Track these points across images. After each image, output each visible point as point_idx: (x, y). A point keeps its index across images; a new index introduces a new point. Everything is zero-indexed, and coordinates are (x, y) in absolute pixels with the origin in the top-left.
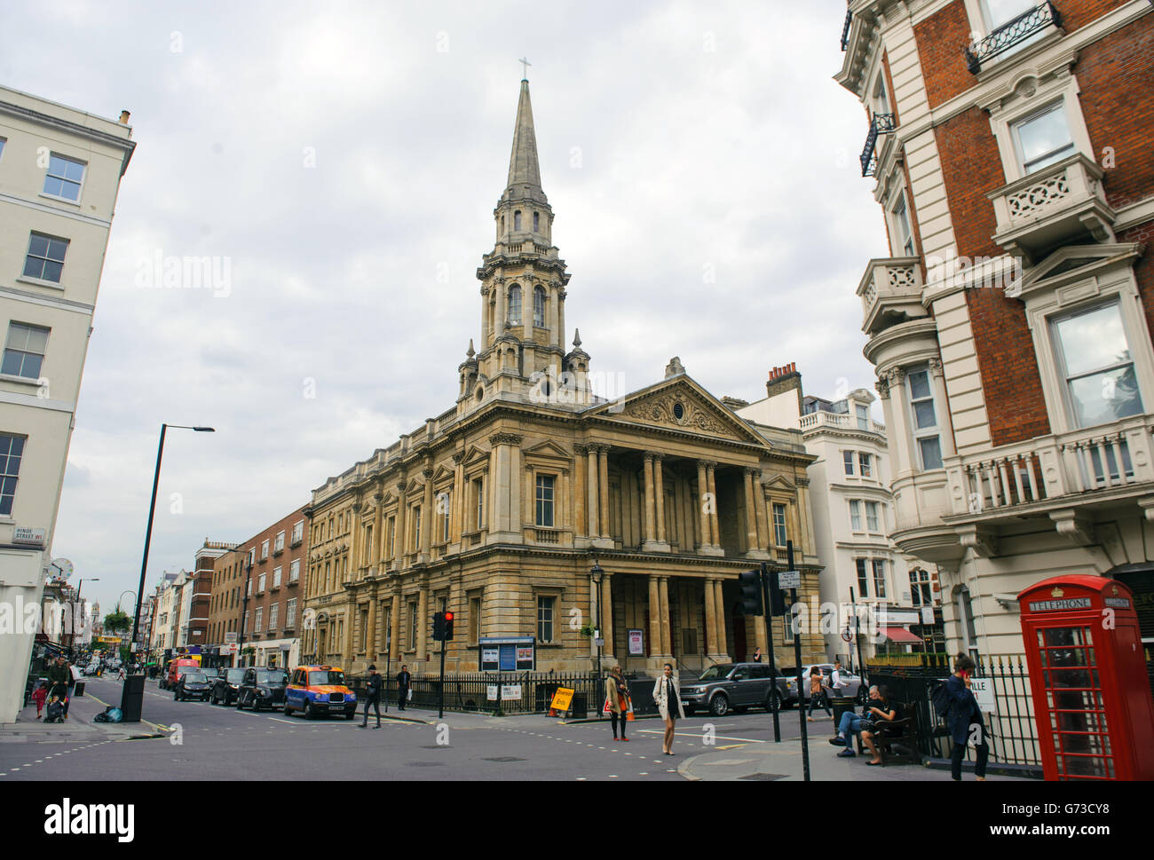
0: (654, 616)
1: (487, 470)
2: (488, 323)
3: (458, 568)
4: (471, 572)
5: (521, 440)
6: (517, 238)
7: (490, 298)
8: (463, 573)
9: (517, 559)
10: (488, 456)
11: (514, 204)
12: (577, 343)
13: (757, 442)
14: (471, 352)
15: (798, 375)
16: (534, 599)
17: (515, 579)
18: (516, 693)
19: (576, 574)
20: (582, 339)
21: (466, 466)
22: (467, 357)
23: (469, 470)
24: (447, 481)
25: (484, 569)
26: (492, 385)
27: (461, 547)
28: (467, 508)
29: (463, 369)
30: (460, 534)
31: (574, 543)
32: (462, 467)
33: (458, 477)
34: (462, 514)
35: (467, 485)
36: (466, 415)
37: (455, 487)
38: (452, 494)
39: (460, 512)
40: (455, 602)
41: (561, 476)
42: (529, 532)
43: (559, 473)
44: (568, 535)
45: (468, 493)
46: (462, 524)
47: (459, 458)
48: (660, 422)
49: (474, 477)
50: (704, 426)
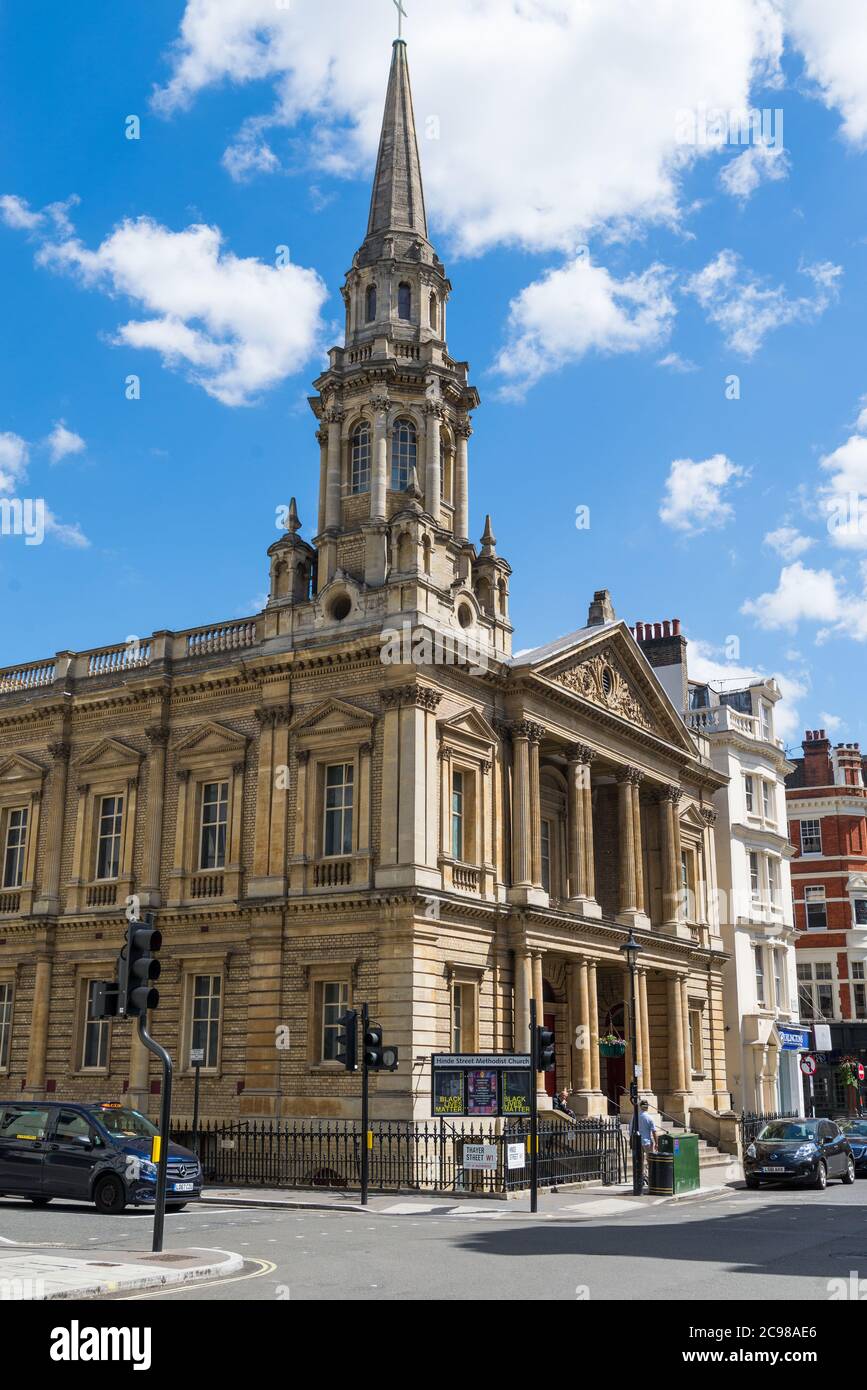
1: (368, 748)
2: (340, 476)
3: (278, 921)
4: (315, 931)
5: (438, 701)
6: (405, 332)
7: (346, 431)
8: (289, 933)
10: (374, 724)
11: (397, 269)
12: (486, 541)
13: (683, 747)
14: (292, 523)
15: (682, 643)
16: (449, 989)
17: (431, 953)
18: (488, 1158)
19: (494, 947)
21: (294, 732)
23: (310, 741)
24: (222, 755)
25: (364, 928)
26: (383, 595)
27: (287, 885)
28: (303, 813)
29: (278, 552)
30: (280, 859)
31: (496, 893)
32: (282, 734)
33: (270, 753)
34: (287, 824)
35: (302, 772)
36: (297, 639)
37: (261, 770)
38: (239, 781)
39: (279, 819)
40: (263, 985)
41: (478, 773)
42: (448, 870)
43: (477, 768)
44: (489, 879)
45: (306, 786)
46: (288, 842)
47: (271, 717)
48: (590, 698)
49: (321, 758)
50: (630, 710)
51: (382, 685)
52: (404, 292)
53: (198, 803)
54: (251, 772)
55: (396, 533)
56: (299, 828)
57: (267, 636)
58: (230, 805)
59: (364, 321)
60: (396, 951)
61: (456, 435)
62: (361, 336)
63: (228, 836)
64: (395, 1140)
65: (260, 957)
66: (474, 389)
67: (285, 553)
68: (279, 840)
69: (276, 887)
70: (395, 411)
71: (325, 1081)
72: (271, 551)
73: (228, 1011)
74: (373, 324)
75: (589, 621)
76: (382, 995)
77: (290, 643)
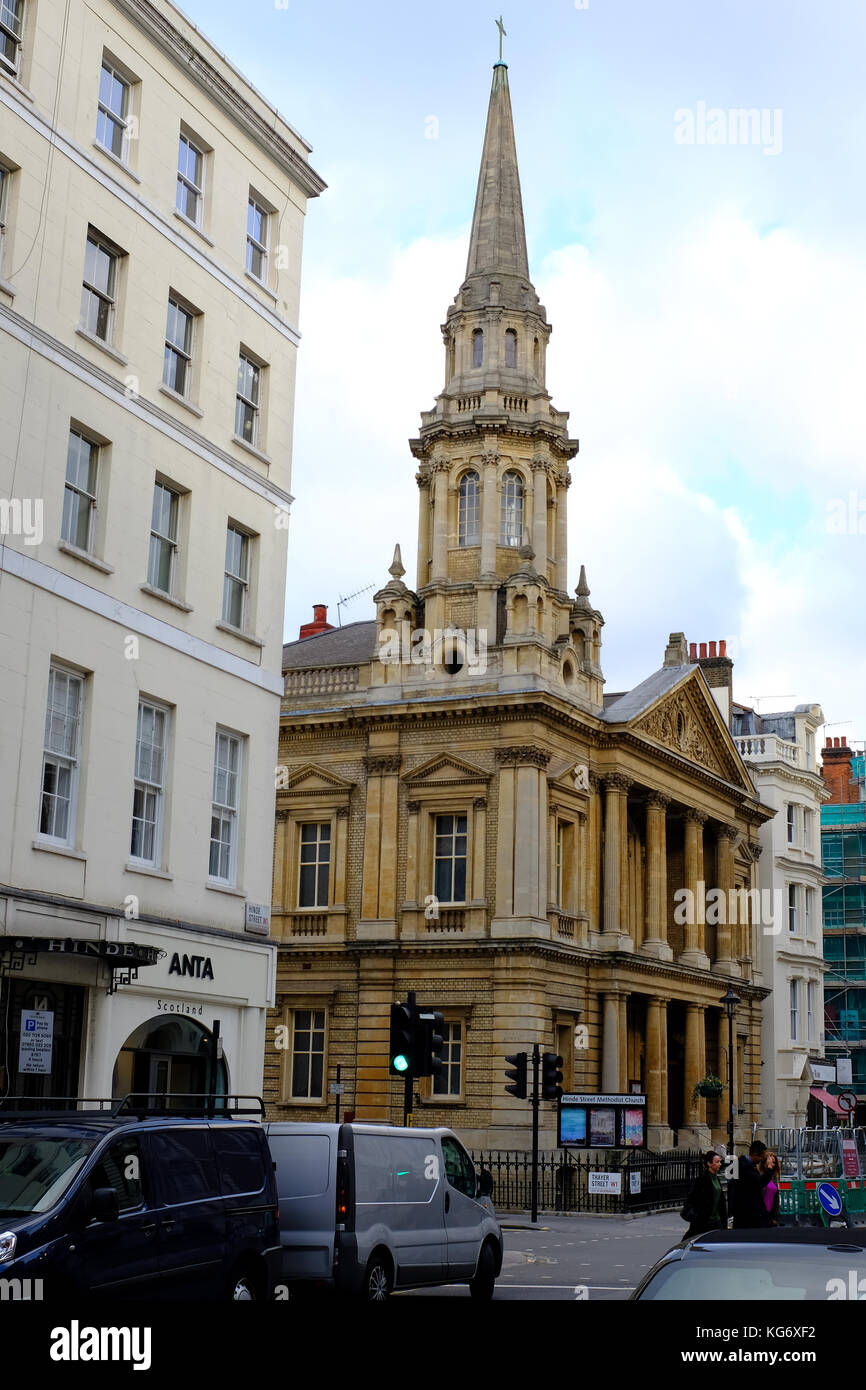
0: (656, 1063)
1: (484, 803)
2: (448, 526)
3: (389, 964)
4: (426, 975)
5: (549, 762)
6: (512, 381)
8: (401, 975)
9: (540, 963)
10: (488, 780)
11: (506, 315)
13: (741, 785)
14: (397, 569)
15: (729, 664)
16: (553, 1029)
17: (541, 998)
18: (613, 1184)
19: (587, 990)
20: (590, 584)
21: (408, 783)
22: (391, 578)
23: (420, 793)
24: (324, 798)
25: (478, 974)
26: (498, 654)
27: (399, 930)
28: (414, 860)
29: (385, 600)
30: (391, 904)
31: (589, 940)
32: (391, 783)
33: (378, 801)
34: (397, 870)
35: (413, 820)
36: (406, 690)
37: (368, 816)
38: (343, 824)
39: (389, 863)
40: (373, 1022)
41: (576, 825)
42: (555, 919)
43: (576, 821)
44: (585, 925)
45: (418, 835)
46: (399, 888)
47: (378, 766)
48: (666, 744)
49: (433, 809)
50: (699, 753)
51: (497, 743)
52: (511, 337)
53: (296, 842)
54: (356, 816)
55: (512, 594)
56: (411, 875)
57: (374, 684)
58: (332, 846)
59: (469, 366)
60: (512, 996)
61: (557, 486)
62: (467, 382)
63: (331, 877)
64: (513, 1168)
65: (369, 996)
66: (577, 442)
67: (393, 601)
68: (389, 885)
69: (386, 932)
70: (504, 464)
71: (438, 1113)
72: (377, 598)
73: (333, 1045)
74: (479, 370)
75: (665, 663)
76: (498, 1036)
77: (400, 693)
